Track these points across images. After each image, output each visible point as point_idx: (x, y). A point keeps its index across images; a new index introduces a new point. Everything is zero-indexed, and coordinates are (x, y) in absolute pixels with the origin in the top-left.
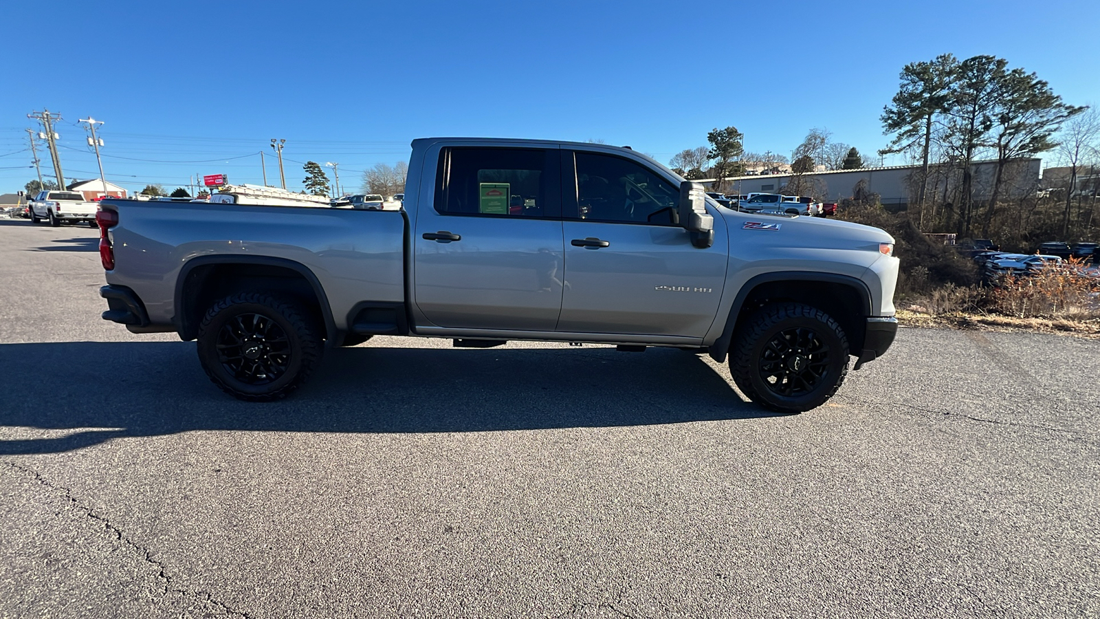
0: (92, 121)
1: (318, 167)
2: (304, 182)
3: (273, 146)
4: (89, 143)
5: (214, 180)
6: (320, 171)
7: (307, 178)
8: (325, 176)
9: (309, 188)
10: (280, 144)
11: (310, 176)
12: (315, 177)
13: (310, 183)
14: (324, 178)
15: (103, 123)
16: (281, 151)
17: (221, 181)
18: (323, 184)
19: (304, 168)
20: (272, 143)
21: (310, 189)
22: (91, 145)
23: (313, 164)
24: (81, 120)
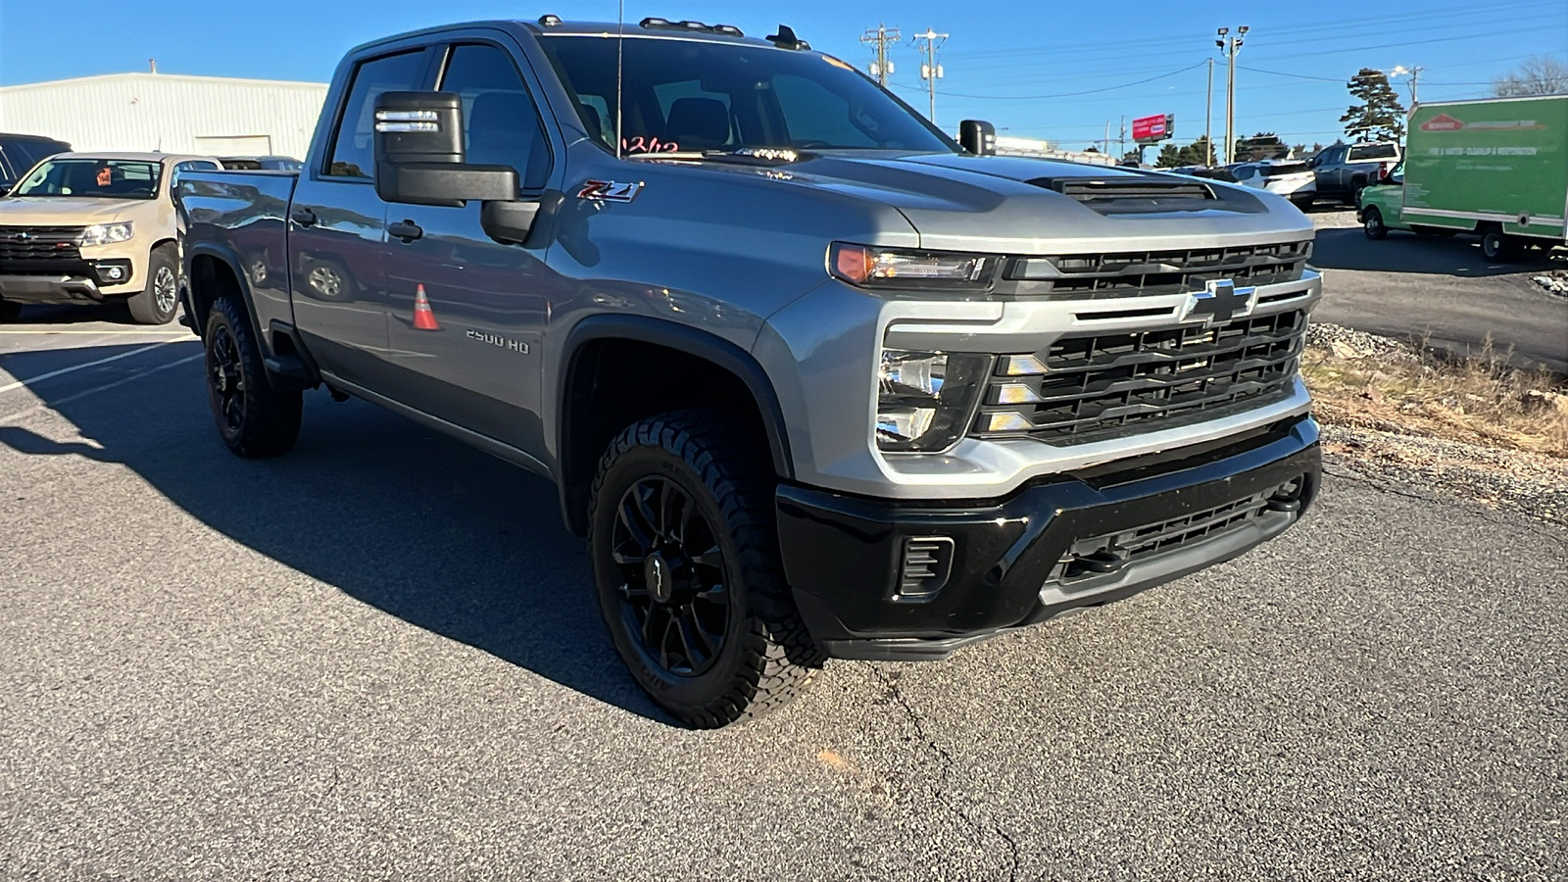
0: (931, 35)
1: (1383, 80)
2: (1344, 119)
3: (1221, 44)
4: (922, 75)
5: (1150, 126)
6: (1386, 90)
7: (1353, 110)
8: (1397, 101)
9: (1353, 133)
10: (1237, 37)
11: (1359, 102)
12: (1372, 105)
13: (1357, 120)
14: (1393, 106)
15: (947, 36)
16: (1236, 53)
17: (1161, 128)
18: (1390, 120)
19: (1350, 86)
20: (1220, 38)
21: (1356, 136)
22: (925, 79)
23: (1372, 73)
24: (917, 36)
